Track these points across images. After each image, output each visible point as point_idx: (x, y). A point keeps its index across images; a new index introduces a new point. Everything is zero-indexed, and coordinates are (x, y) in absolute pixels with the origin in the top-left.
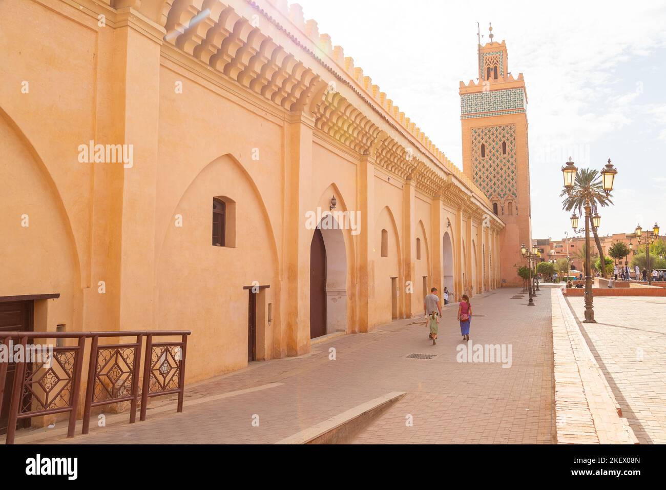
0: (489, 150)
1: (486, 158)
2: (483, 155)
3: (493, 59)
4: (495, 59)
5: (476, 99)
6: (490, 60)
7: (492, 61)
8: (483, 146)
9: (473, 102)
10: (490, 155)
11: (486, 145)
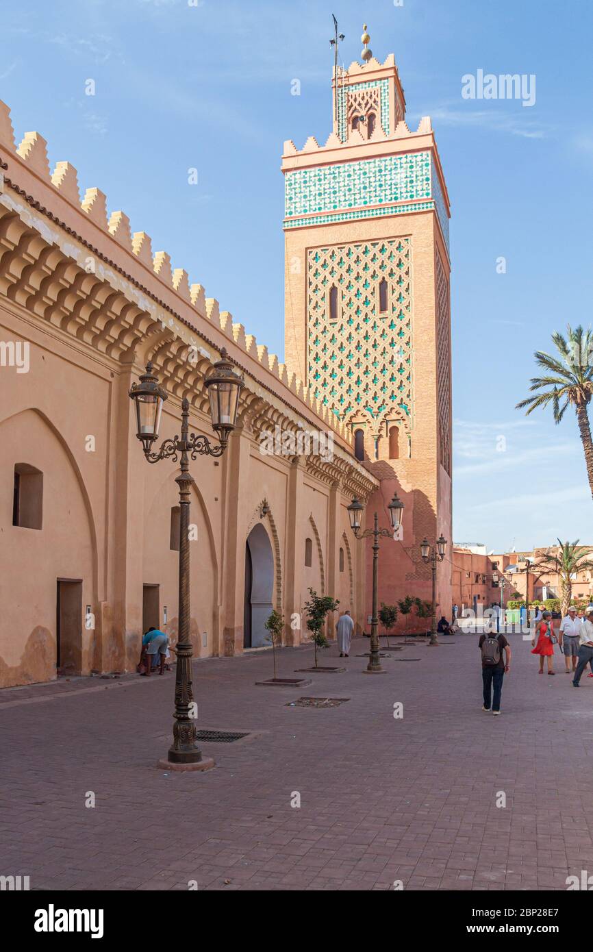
0: (346, 300)
1: (340, 320)
2: (333, 314)
3: (367, 98)
4: (371, 97)
5: (320, 180)
6: (359, 99)
7: (363, 103)
8: (333, 290)
9: (312, 188)
10: (350, 311)
11: (341, 288)
